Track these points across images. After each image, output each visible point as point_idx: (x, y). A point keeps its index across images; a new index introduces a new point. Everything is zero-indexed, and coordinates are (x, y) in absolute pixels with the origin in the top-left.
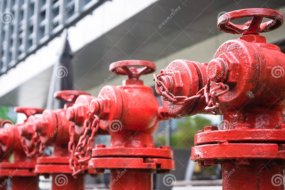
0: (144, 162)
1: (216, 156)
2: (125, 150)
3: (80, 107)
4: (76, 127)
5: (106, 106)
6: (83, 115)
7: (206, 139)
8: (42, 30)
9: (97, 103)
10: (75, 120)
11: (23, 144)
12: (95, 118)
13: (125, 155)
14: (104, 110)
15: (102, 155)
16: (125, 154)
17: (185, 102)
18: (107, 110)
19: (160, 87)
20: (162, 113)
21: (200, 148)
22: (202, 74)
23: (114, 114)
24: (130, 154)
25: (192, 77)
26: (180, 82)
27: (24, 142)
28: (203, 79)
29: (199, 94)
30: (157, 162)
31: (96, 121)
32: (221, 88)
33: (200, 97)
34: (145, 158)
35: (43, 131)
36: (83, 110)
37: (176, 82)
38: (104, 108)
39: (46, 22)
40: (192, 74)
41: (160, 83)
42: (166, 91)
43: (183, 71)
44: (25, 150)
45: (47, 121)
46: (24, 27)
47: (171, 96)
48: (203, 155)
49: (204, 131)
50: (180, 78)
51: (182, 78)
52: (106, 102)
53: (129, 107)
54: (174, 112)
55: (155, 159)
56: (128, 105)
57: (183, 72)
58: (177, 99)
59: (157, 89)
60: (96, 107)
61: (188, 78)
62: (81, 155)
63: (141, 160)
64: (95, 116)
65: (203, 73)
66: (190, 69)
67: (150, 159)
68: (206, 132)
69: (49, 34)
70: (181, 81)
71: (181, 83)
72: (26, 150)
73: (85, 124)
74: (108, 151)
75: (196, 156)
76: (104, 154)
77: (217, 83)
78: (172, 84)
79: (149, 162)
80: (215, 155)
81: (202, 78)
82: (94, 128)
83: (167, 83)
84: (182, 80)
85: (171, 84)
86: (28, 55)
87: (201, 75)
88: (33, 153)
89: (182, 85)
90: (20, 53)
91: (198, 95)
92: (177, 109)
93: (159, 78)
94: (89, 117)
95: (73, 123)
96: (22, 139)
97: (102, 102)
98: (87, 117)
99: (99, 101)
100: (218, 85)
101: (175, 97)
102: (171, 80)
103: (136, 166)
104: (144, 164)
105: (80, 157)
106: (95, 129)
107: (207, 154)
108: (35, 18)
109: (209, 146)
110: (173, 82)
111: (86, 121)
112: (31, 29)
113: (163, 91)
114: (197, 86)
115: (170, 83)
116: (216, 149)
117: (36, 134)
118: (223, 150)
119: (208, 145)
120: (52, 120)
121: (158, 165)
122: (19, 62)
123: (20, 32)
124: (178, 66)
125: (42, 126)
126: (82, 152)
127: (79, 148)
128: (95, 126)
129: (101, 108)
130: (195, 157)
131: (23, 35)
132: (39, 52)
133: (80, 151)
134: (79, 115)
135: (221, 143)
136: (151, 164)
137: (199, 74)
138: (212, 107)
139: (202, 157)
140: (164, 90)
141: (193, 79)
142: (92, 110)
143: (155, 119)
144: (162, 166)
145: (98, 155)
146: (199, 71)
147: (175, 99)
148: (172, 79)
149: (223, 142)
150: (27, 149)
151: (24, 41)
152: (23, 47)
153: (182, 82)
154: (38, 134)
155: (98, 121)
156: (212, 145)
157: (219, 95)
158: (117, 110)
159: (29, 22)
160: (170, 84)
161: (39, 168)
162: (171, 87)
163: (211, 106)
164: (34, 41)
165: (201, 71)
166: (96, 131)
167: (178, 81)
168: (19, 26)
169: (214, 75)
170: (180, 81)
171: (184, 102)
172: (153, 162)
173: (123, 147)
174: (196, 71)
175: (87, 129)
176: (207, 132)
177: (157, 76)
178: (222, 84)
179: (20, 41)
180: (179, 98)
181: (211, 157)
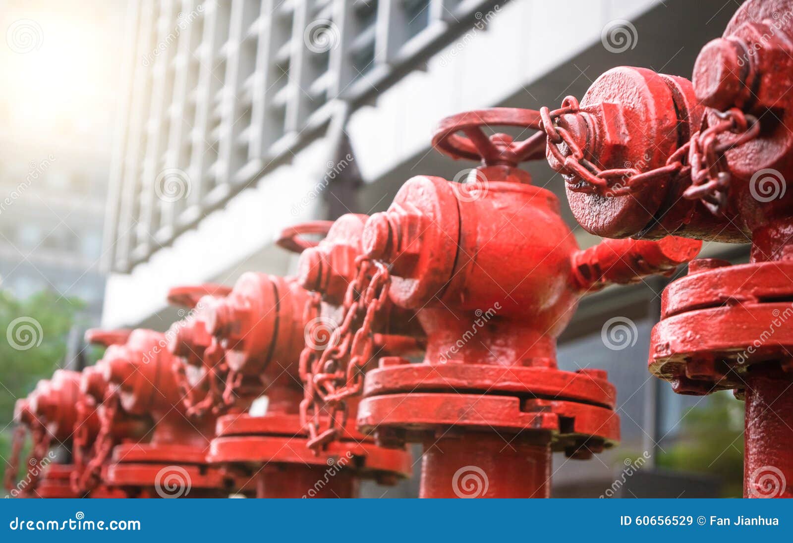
0: (522, 408)
1: (719, 343)
2: (463, 371)
3: (339, 249)
4: (325, 306)
5: (411, 233)
6: (346, 270)
7: (692, 295)
8: (277, 115)
9: (384, 225)
10: (322, 286)
11: (177, 377)
12: (376, 269)
13: (465, 386)
14: (405, 248)
15: (398, 386)
16: (465, 382)
17: (631, 187)
18: (412, 246)
19: (557, 145)
20: (583, 268)
21: (673, 323)
22: (688, 107)
23: (432, 255)
24: (479, 383)
25: (656, 113)
26: (622, 131)
27: (182, 371)
28: (690, 121)
29: (673, 160)
30: (560, 411)
31: (380, 277)
32: (736, 127)
33: (678, 170)
34: (525, 397)
35: (234, 335)
36: (346, 256)
37: (606, 129)
38: (405, 239)
39: (290, 94)
40: (658, 104)
41: (558, 132)
42: (576, 156)
43: (631, 97)
44: (183, 397)
45: (247, 305)
46: (227, 109)
47: (590, 170)
48: (683, 345)
49: (689, 273)
50: (622, 119)
51: (626, 120)
52: (411, 221)
53: (479, 238)
54: (601, 224)
55: (555, 404)
56: (476, 234)
57: (629, 101)
58: (608, 177)
59: (551, 153)
60: (380, 236)
61: (643, 118)
62: (334, 383)
63: (514, 402)
64: (378, 265)
65: (690, 104)
66: (652, 92)
67: (539, 402)
68: (692, 276)
69: (298, 130)
70: (624, 129)
71: (624, 133)
72: (187, 397)
73: (349, 295)
74: (416, 374)
75: (659, 349)
76: (401, 383)
77: (723, 111)
78: (595, 138)
79: (538, 409)
80: (716, 340)
81: (687, 119)
82: (374, 300)
83: (578, 135)
84: (628, 125)
85: (592, 135)
86: (236, 190)
87: (685, 109)
88: (207, 403)
89: (627, 139)
90: (210, 184)
91: (670, 163)
92: (609, 213)
93: (557, 120)
94: (362, 272)
95: (317, 296)
96: (176, 363)
97: (398, 222)
98: (356, 271)
99: (389, 218)
100: (727, 118)
101: (600, 173)
102: (594, 124)
103: (496, 419)
104: (522, 414)
105: (330, 387)
106: (377, 303)
107: (694, 338)
108: (258, 81)
109: (699, 315)
110: (598, 131)
111: (351, 287)
112: (245, 114)
113: (566, 156)
114: (670, 142)
115: (590, 134)
116: (721, 322)
117: (214, 341)
118: (742, 323)
119: (697, 312)
120: (261, 301)
121: (566, 423)
122: (207, 211)
123: (216, 123)
124: (616, 86)
125: (232, 317)
126: (338, 374)
127: (329, 363)
128: (377, 294)
129: (396, 239)
130: (657, 352)
131: (224, 132)
132: (266, 183)
133: (332, 369)
134: (335, 271)
135: (734, 302)
136: (542, 417)
137: (680, 108)
138: (706, 186)
139: (679, 348)
140: (570, 153)
141: (661, 120)
142: (368, 247)
143: (560, 282)
144: (576, 424)
145: (384, 387)
146: (682, 98)
147: (601, 177)
148: (595, 122)
149: (742, 301)
150: (189, 392)
151: (225, 150)
152: (220, 168)
153: (627, 132)
154: (219, 343)
155: (386, 277)
156: (708, 311)
157: (728, 148)
158: (442, 246)
159: (241, 93)
160: (589, 137)
161: (221, 447)
162: (592, 144)
163: (704, 181)
164: (255, 151)
165: (685, 100)
166: (379, 307)
167: (614, 127)
168: (213, 105)
169: (713, 88)
170: (619, 127)
171: (628, 188)
172: (549, 409)
173: (460, 362)
174: (670, 99)
175: (354, 307)
176: (695, 276)
177: (552, 113)
178: (739, 114)
179: (213, 150)
180: (614, 173)
181: (703, 347)
